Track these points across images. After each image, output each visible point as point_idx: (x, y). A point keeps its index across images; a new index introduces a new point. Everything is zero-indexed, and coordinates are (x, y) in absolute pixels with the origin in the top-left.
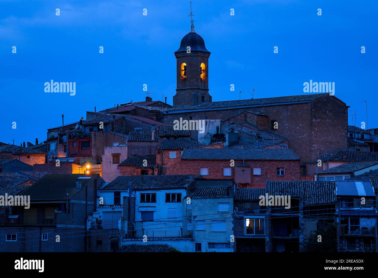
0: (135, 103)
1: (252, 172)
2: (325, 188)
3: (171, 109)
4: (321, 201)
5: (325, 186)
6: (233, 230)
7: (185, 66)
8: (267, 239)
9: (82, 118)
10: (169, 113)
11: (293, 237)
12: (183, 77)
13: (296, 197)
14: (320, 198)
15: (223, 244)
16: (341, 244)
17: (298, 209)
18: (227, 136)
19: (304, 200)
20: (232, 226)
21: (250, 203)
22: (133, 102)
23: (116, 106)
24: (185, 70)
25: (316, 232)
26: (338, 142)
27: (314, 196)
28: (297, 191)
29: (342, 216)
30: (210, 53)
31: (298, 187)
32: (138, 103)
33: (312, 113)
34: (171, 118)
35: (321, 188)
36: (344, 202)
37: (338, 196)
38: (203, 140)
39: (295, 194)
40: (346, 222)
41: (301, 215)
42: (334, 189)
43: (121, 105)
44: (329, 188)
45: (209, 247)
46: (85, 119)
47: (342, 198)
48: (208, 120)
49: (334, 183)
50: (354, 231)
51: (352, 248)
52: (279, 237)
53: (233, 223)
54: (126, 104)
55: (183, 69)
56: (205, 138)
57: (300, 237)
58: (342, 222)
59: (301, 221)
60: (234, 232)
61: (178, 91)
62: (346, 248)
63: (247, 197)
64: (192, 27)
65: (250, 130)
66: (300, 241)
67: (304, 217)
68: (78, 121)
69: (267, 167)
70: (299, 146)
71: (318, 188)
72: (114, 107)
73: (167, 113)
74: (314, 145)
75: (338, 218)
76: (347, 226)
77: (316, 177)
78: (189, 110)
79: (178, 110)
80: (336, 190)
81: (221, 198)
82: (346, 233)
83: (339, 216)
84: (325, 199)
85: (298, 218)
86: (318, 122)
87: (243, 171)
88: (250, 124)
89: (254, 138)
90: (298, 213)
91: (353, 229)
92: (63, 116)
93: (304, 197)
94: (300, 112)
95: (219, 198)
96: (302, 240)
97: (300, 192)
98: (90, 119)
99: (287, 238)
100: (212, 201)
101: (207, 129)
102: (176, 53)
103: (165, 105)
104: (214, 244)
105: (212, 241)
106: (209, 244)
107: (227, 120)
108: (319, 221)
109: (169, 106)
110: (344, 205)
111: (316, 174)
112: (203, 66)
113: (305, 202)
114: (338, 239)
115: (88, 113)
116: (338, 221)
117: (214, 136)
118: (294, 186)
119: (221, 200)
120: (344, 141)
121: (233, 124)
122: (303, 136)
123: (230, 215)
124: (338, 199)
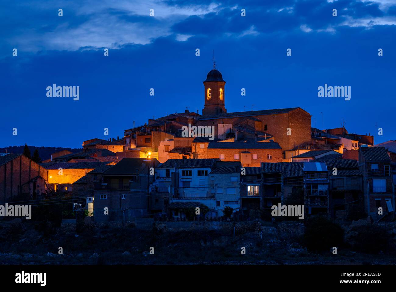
0: (179, 114)
1: (252, 157)
2: (297, 167)
3: (201, 117)
4: (295, 174)
5: (297, 165)
6: (240, 193)
7: (209, 91)
8: (261, 199)
9: (146, 123)
10: (200, 120)
11: (277, 197)
12: (208, 97)
13: (279, 172)
14: (294, 173)
15: (234, 201)
16: (307, 201)
17: (280, 179)
18: (236, 134)
19: (284, 174)
20: (239, 190)
21: (250, 176)
22: (177, 113)
23: (167, 116)
24: (210, 93)
25: (291, 194)
26: (305, 138)
27: (290, 172)
28: (280, 168)
29: (307, 184)
30: (225, 82)
31: (280, 166)
32: (180, 114)
33: (289, 120)
34: (201, 123)
35: (295, 167)
36: (308, 175)
37: (305, 171)
38: (221, 137)
39: (278, 170)
40: (310, 187)
41: (282, 183)
42: (303, 167)
43: (170, 115)
44: (300, 167)
45: (225, 204)
46: (147, 124)
47: (308, 172)
48: (224, 124)
49: (303, 164)
50: (314, 193)
51: (313, 203)
52: (269, 197)
53: (240, 189)
54: (173, 114)
55: (209, 92)
56: (222, 135)
57: (282, 197)
58: (307, 187)
59: (282, 187)
60: (241, 195)
61: (206, 106)
62: (310, 204)
63: (249, 172)
64: (214, 66)
65: (251, 131)
66: (282, 200)
67: (284, 184)
68: (144, 125)
69: (261, 154)
70: (281, 140)
71: (293, 166)
72: (165, 116)
73: (198, 120)
74: (290, 140)
75: (305, 185)
76: (310, 191)
77: (291, 159)
78: (213, 118)
79: (206, 118)
80: (304, 168)
81: (232, 173)
82: (310, 194)
83: (306, 183)
84: (297, 173)
85: (280, 185)
86: (293, 125)
87: (247, 156)
88: (251, 127)
89: (253, 135)
90: (281, 182)
91: (313, 192)
92: (134, 122)
93: (284, 172)
94: (281, 119)
95: (231, 173)
96: (283, 199)
97: (282, 169)
98: (151, 124)
99: (273, 198)
100: (227, 175)
101: (224, 130)
102: (204, 82)
103: (197, 115)
104: (228, 201)
105: (227, 200)
106: (225, 201)
107: (237, 124)
108: (293, 187)
109: (200, 116)
110: (309, 177)
111: (291, 158)
112: (221, 90)
113: (285, 175)
114: (305, 198)
115: (150, 120)
116: (305, 187)
117: (228, 134)
118: (278, 165)
119: (233, 174)
120: (309, 137)
121: (240, 126)
122: (283, 134)
123: (238, 184)
124: (305, 174)
